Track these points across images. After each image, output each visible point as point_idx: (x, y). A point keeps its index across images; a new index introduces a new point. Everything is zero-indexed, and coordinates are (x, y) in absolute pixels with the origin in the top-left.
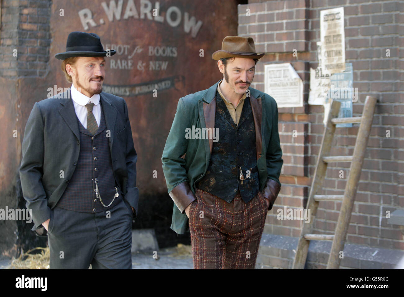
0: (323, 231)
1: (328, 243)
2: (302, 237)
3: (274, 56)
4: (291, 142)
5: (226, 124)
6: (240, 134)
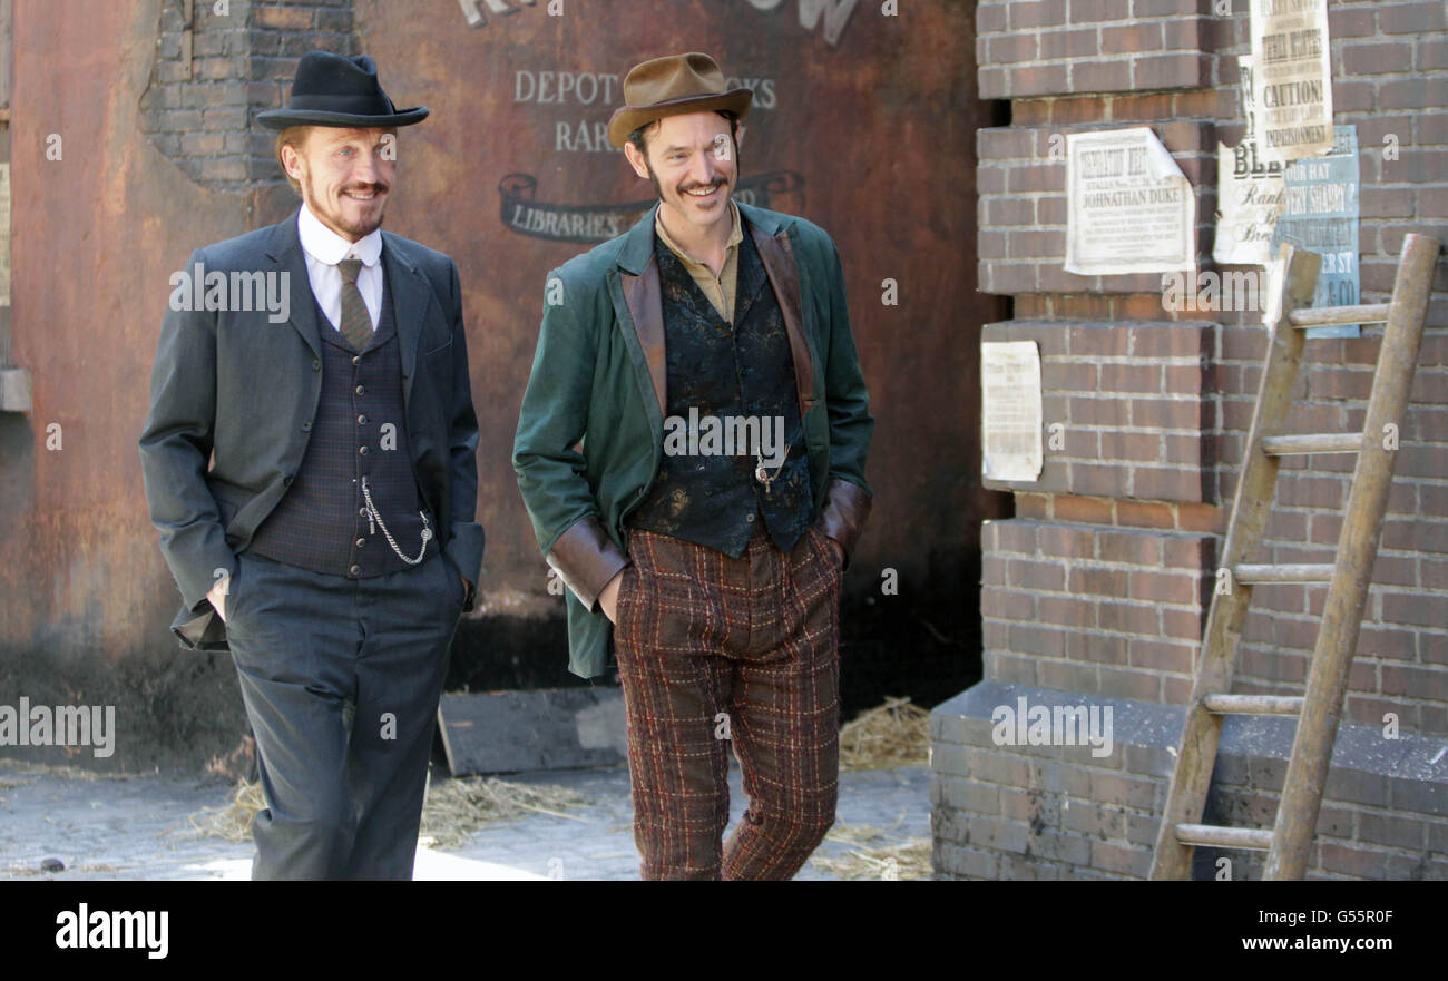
0: (1265, 683)
1: (1284, 722)
2: (1197, 703)
3: (1099, 104)
4: (1157, 390)
5: (697, 326)
6: (745, 350)
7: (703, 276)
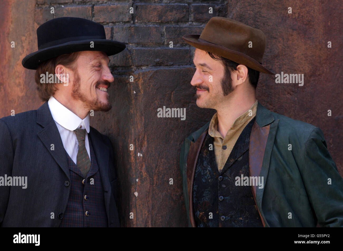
5: (207, 171)
6: (225, 186)
7: (218, 144)
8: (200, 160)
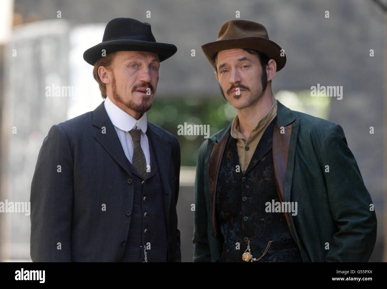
5: (231, 172)
6: (249, 187)
7: (241, 145)
8: (223, 161)
